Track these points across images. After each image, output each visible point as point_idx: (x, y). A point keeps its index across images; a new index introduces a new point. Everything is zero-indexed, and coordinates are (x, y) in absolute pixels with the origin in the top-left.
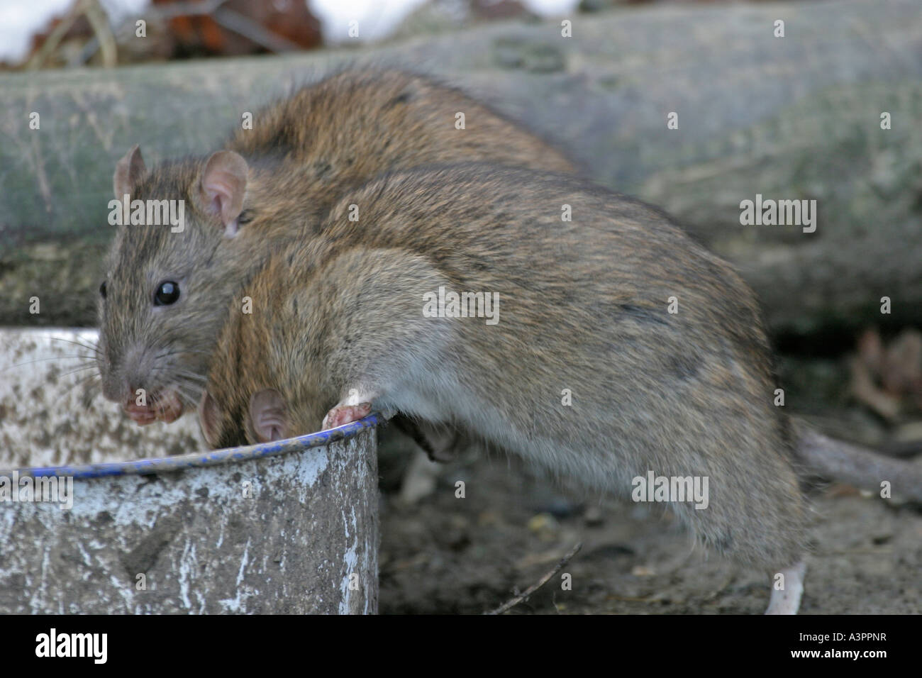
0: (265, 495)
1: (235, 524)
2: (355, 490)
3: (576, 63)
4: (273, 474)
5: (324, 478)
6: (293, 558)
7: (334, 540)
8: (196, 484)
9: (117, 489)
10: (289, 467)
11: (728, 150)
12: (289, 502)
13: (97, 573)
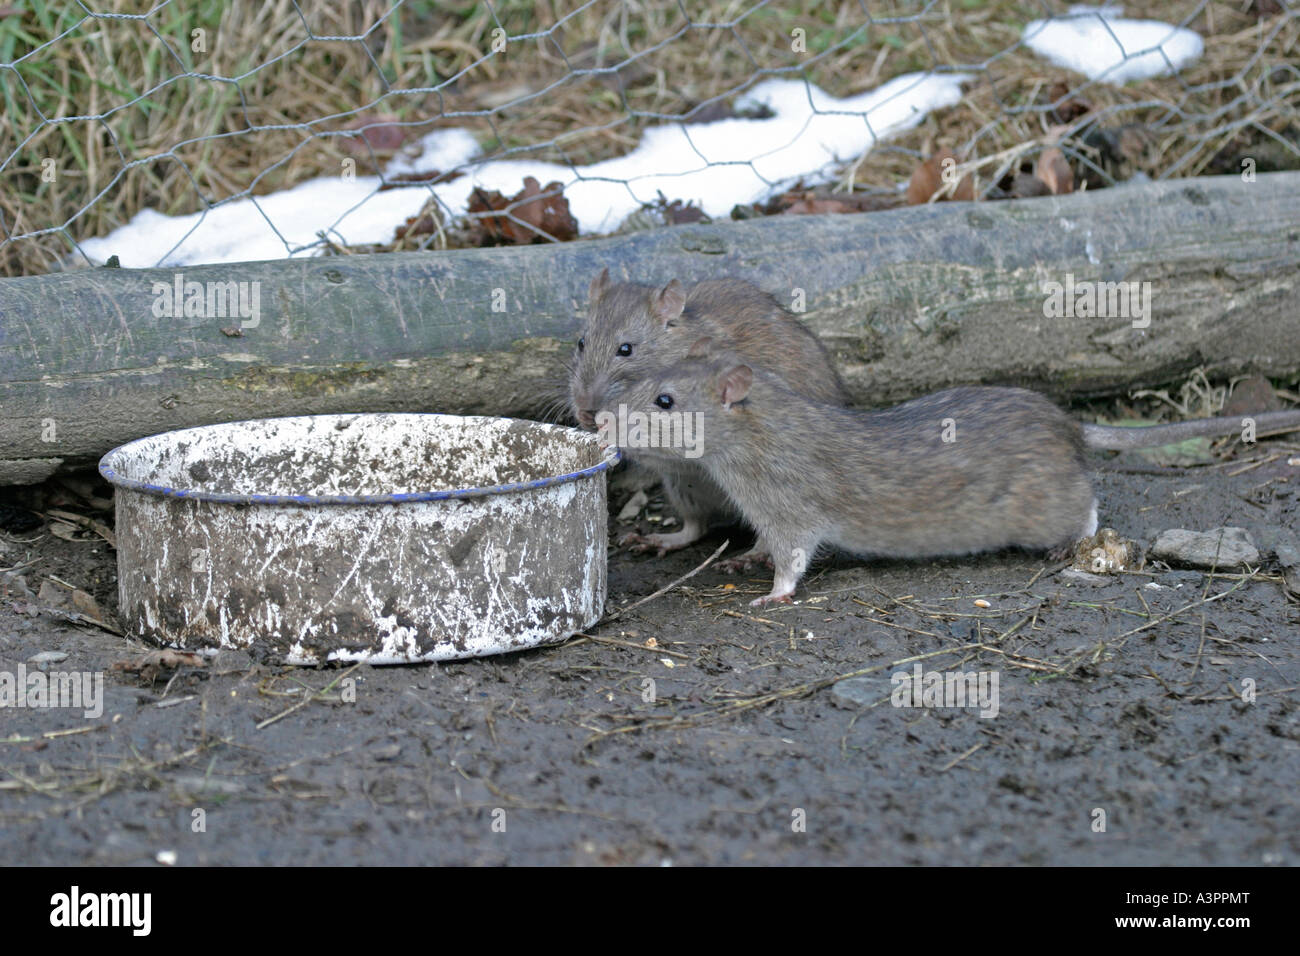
0: (537, 512)
1: (518, 529)
2: (592, 510)
3: (731, 249)
4: (542, 499)
5: (573, 503)
6: (554, 551)
7: (579, 541)
8: (494, 505)
9: (445, 508)
10: (551, 495)
11: (826, 303)
12: (553, 516)
13: (433, 559)
